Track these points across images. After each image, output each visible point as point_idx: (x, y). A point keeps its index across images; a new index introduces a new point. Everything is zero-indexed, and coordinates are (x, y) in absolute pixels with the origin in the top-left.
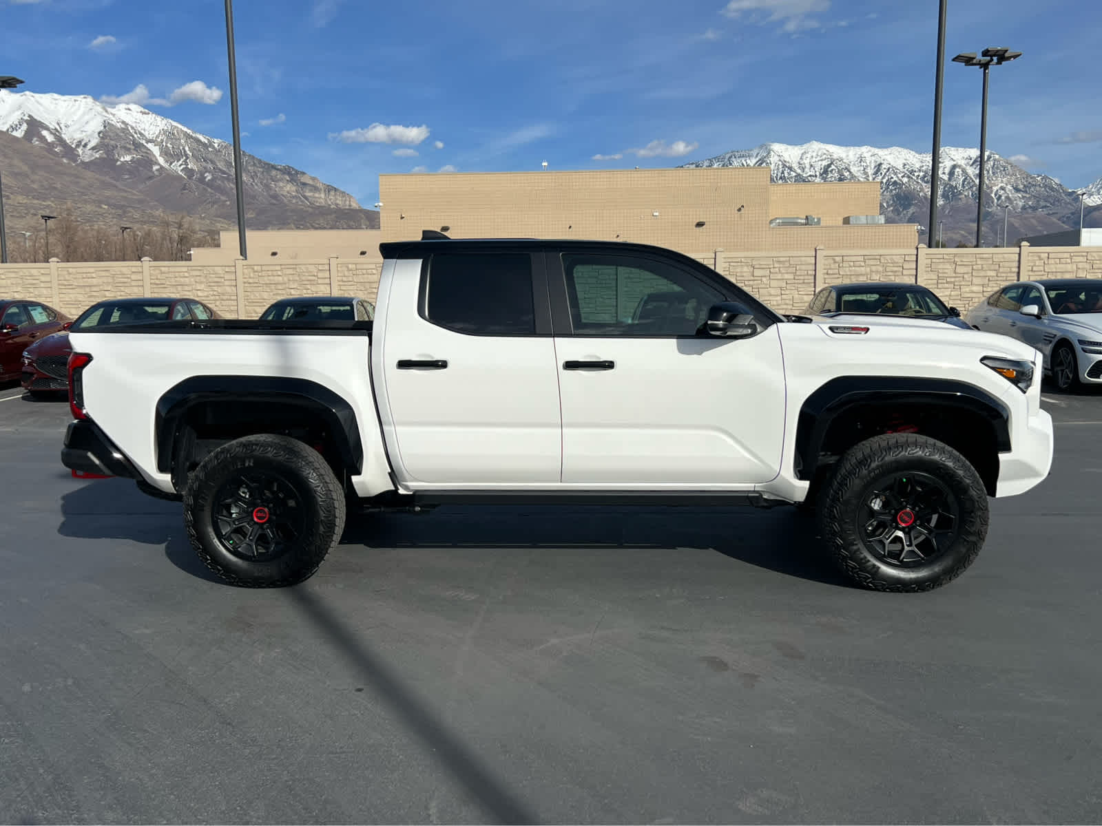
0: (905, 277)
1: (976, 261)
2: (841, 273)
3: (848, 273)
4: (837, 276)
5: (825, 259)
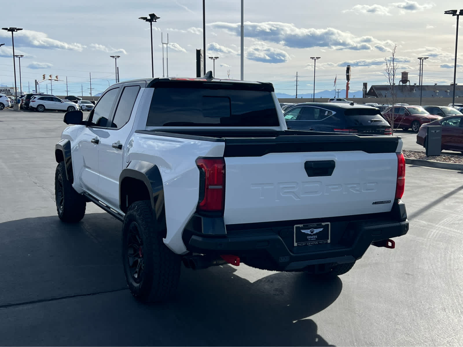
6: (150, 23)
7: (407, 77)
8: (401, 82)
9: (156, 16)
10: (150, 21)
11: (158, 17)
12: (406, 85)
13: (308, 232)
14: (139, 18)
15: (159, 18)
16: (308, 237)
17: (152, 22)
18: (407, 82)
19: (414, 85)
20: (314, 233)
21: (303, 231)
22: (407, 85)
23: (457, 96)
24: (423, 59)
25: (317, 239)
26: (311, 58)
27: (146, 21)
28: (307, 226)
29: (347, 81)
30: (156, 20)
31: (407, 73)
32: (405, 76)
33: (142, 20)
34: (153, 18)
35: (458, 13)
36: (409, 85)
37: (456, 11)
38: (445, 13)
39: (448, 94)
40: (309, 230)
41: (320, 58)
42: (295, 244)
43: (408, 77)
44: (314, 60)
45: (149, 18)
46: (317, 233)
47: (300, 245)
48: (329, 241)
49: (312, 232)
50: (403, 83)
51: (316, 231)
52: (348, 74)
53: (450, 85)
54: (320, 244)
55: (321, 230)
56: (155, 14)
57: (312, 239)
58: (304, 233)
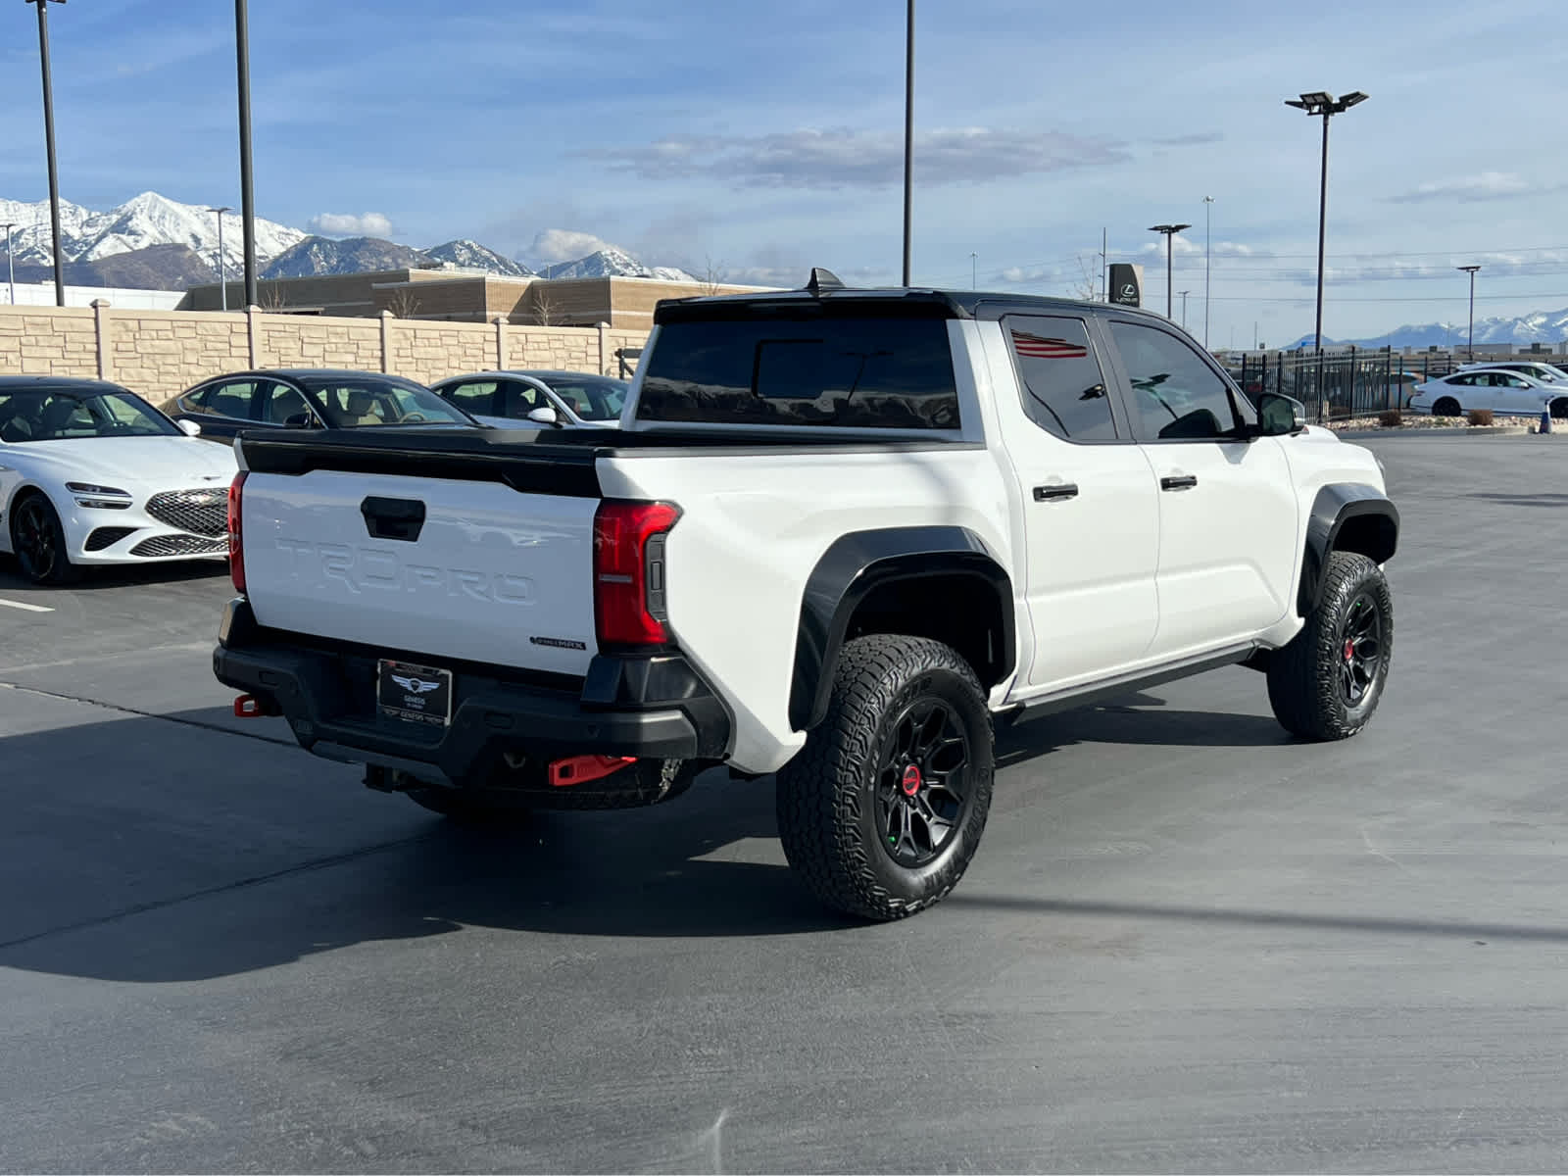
0: (233, 359)
1: (328, 337)
2: (139, 349)
3: (150, 351)
4: (133, 355)
5: (114, 325)
13: (405, 683)
16: (408, 699)
20: (420, 690)
21: (397, 679)
25: (425, 709)
28: (406, 668)
40: (409, 680)
46: (424, 692)
48: (447, 722)
49: (415, 688)
51: (426, 686)
54: (428, 722)
55: (434, 686)
57: (415, 706)
58: (396, 683)
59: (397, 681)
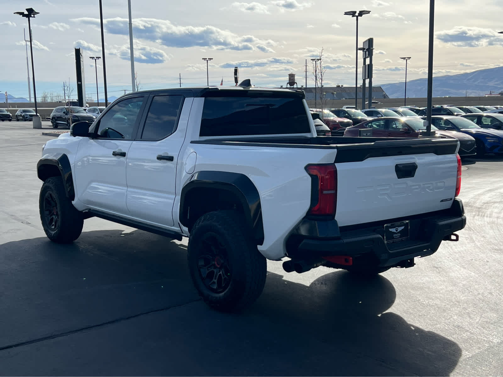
6: (27, 18)
7: (294, 79)
8: (288, 84)
9: (34, 11)
10: (28, 16)
11: (36, 11)
12: (293, 87)
13: (393, 230)
14: (14, 13)
15: (38, 13)
16: (394, 235)
17: (30, 18)
18: (294, 84)
19: (301, 88)
20: (398, 231)
21: (391, 230)
22: (295, 87)
23: (344, 97)
24: (316, 60)
25: (400, 237)
26: (203, 59)
27: (23, 16)
28: (393, 225)
29: (235, 84)
30: (34, 16)
31: (294, 75)
32: (292, 78)
33: (18, 15)
34: (30, 13)
35: (357, 14)
36: (296, 87)
37: (355, 12)
38: (345, 14)
39: (335, 96)
40: (395, 229)
41: (212, 59)
42: (386, 242)
43: (296, 79)
44: (206, 61)
45: (26, 13)
46: (400, 231)
47: (388, 242)
50: (290, 86)
51: (400, 229)
52: (236, 76)
53: (336, 87)
54: (403, 241)
55: (403, 228)
56: (33, 8)
57: (397, 237)
58: (391, 231)
59: (390, 230)
